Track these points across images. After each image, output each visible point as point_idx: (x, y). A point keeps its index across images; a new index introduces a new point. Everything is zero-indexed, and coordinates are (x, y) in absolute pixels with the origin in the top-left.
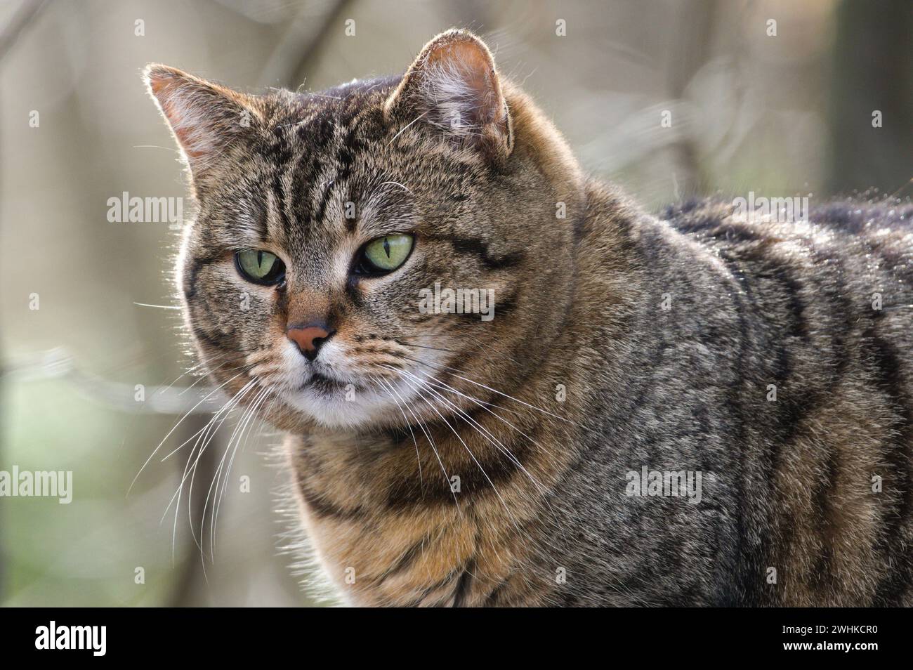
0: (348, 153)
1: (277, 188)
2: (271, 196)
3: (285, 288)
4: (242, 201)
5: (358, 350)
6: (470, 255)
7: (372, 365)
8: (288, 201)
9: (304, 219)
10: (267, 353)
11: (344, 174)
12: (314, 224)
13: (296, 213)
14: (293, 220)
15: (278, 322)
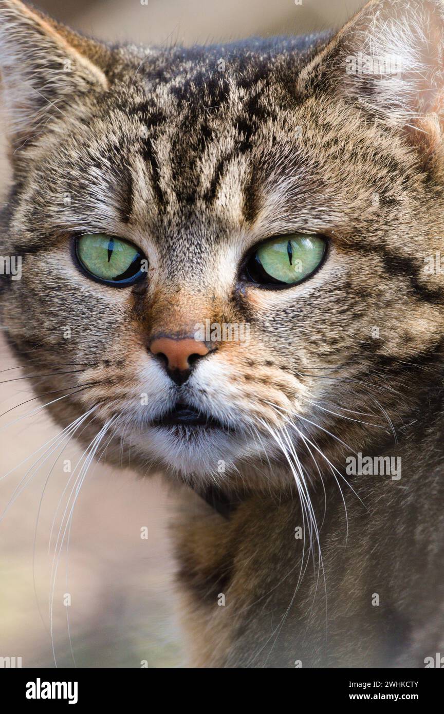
0: (248, 123)
1: (149, 155)
2: (140, 165)
3: (145, 291)
4: (94, 171)
5: (248, 378)
6: (401, 278)
7: (261, 401)
8: (166, 172)
9: (187, 198)
10: (113, 372)
11: (244, 147)
12: (201, 204)
13: (174, 189)
14: (172, 197)
15: (135, 331)
